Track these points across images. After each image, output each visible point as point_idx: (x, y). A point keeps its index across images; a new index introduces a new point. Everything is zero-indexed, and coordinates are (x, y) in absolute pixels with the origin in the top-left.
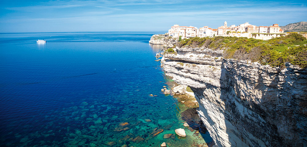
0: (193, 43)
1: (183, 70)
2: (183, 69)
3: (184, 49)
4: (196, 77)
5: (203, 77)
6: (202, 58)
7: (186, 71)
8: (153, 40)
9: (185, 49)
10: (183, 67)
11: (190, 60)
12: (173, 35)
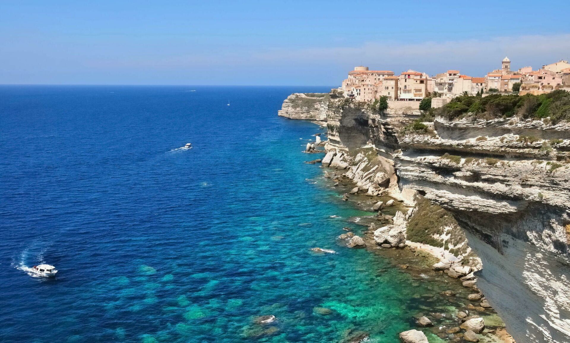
0: (487, 106)
1: (458, 174)
2: (459, 170)
3: (462, 122)
4: (499, 188)
5: (519, 187)
6: (515, 143)
7: (468, 174)
8: (290, 108)
9: (465, 122)
10: (460, 165)
11: (477, 148)
12: (356, 95)
